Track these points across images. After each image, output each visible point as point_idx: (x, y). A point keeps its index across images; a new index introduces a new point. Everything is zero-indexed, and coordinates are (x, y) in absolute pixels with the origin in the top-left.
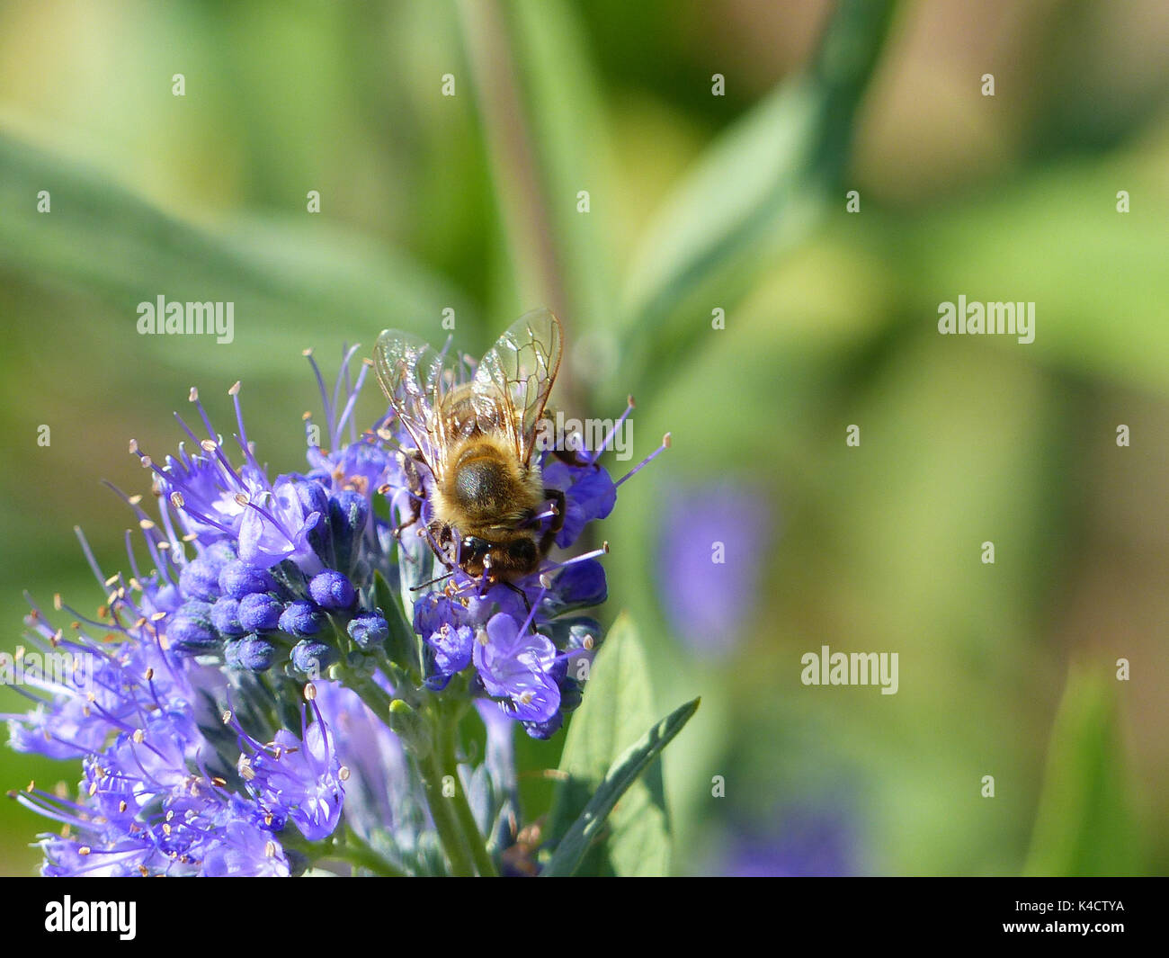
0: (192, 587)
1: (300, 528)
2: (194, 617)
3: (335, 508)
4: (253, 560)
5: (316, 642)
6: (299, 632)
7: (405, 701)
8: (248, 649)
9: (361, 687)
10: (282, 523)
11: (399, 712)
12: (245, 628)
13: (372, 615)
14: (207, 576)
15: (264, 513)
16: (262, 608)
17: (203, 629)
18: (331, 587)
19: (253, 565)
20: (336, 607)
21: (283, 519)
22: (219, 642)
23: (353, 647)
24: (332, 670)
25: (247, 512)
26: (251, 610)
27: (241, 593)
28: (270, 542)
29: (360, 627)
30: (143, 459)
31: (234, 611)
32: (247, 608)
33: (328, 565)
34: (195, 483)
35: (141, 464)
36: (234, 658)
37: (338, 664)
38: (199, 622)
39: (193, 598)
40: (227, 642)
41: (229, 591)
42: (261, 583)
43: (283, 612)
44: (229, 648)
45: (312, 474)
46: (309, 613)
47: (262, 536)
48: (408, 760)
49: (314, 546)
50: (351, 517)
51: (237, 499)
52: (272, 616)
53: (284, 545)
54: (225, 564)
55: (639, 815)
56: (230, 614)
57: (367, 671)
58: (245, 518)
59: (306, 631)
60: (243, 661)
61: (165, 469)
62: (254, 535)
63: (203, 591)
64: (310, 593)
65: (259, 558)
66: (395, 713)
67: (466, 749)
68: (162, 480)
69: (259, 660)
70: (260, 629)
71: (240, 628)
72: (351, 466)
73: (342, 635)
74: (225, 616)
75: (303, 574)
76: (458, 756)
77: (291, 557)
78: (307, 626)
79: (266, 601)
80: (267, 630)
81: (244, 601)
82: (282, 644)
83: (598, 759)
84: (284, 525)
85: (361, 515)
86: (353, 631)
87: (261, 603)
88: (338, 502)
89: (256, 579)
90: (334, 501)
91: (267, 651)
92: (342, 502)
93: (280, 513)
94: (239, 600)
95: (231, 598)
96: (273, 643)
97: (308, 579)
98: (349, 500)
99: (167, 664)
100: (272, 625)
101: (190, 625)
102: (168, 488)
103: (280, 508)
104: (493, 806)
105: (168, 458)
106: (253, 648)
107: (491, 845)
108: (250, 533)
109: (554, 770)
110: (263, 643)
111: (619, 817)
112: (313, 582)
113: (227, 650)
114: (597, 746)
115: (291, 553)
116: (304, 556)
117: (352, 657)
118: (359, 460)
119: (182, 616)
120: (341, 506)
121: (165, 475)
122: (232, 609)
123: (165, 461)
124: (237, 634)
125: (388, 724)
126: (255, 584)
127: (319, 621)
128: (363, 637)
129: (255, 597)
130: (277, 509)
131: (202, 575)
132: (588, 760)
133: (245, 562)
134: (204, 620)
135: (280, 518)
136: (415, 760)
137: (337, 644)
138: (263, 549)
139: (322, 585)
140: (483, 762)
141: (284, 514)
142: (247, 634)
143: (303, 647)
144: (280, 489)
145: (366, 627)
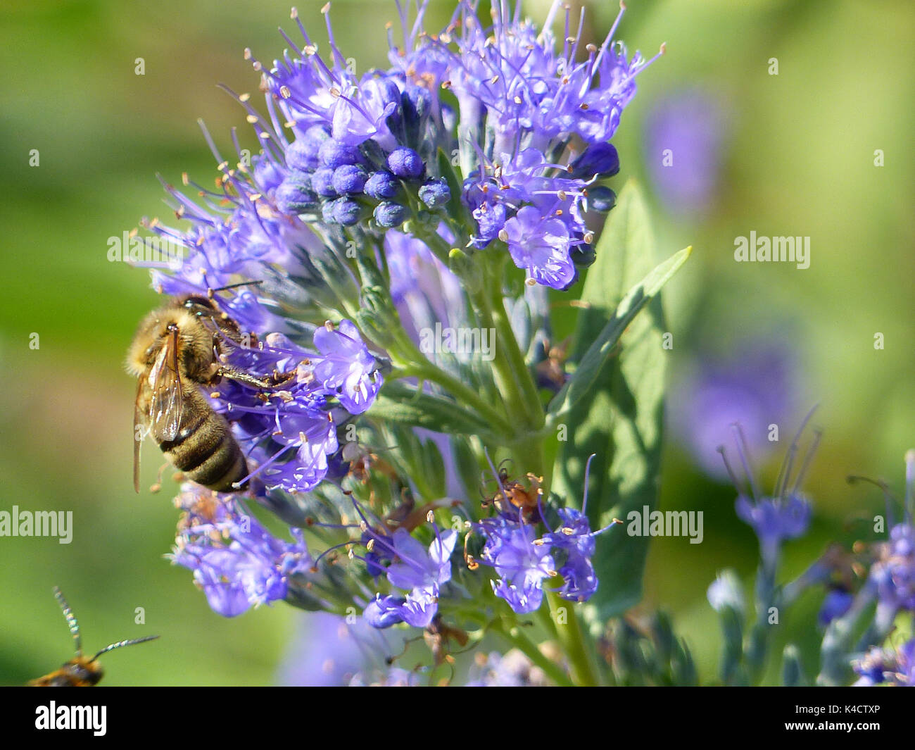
0: (295, 162)
1: (380, 114)
2: (297, 185)
3: (405, 100)
4: (343, 139)
5: (393, 203)
6: (380, 195)
7: (461, 249)
8: (340, 209)
9: (428, 238)
10: (367, 111)
11: (457, 258)
12: (338, 192)
13: (438, 182)
14: (307, 152)
15: (353, 103)
16: (351, 177)
17: (304, 193)
18: (404, 160)
19: (344, 143)
20: (408, 176)
21: (367, 108)
22: (317, 204)
23: (422, 207)
24: (406, 225)
25: (339, 102)
26: (343, 178)
27: (337, 164)
28: (358, 126)
29: (429, 191)
30: (254, 64)
31: (330, 178)
32: (339, 176)
33: (402, 143)
34: (297, 81)
35: (253, 68)
36: (330, 214)
37: (410, 221)
38: (301, 188)
39: (296, 169)
40: (324, 202)
41: (326, 162)
42: (352, 157)
43: (367, 180)
44: (326, 207)
45: (392, 71)
46: (388, 181)
47: (351, 121)
48: (465, 294)
49: (390, 128)
50: (419, 106)
51: (331, 92)
52: (359, 184)
53: (368, 128)
54: (321, 143)
55: (645, 336)
56: (327, 181)
57: (432, 226)
58: (338, 106)
59: (386, 195)
60: (336, 217)
61: (273, 71)
62: (344, 120)
63: (304, 164)
64: (388, 165)
65: (348, 137)
66: (453, 258)
67: (510, 286)
68: (271, 79)
69: (349, 217)
70: (350, 193)
71: (334, 191)
72: (422, 66)
73: (413, 197)
74: (322, 182)
75: (382, 150)
76: (504, 291)
77: (373, 137)
78: (387, 191)
79: (355, 171)
80: (355, 193)
81: (338, 171)
82: (367, 205)
83: (612, 292)
84: (369, 113)
85: (426, 105)
86: (423, 195)
87: (350, 173)
88: (408, 95)
89: (347, 153)
90: (405, 94)
91: (355, 210)
92: (411, 95)
93: (364, 102)
94: (334, 170)
95: (328, 168)
96: (361, 204)
97: (387, 154)
98: (417, 93)
99: (265, 230)
100: (358, 190)
101: (295, 190)
102: (276, 85)
103: (365, 98)
104: (531, 329)
105: (275, 62)
106: (344, 208)
107: (529, 358)
108: (342, 119)
109: (577, 301)
110: (351, 203)
111: (628, 338)
112: (390, 157)
113: (324, 209)
114: (611, 282)
115: (374, 134)
116: (384, 136)
117: (421, 214)
118: (428, 61)
119: (287, 184)
120: (411, 98)
121: (273, 76)
122: (328, 177)
123: (273, 65)
124: (332, 196)
125: (448, 267)
126: (347, 158)
127: (396, 187)
128: (430, 200)
129: (346, 168)
130: (362, 100)
131: (303, 152)
132: (603, 294)
133: (338, 141)
134: (305, 187)
135: (365, 107)
136: (470, 293)
137: (409, 206)
138: (352, 131)
139: (398, 159)
140: (523, 297)
141: (368, 104)
142: (339, 196)
143: (384, 207)
144: (365, 84)
145: (433, 192)
